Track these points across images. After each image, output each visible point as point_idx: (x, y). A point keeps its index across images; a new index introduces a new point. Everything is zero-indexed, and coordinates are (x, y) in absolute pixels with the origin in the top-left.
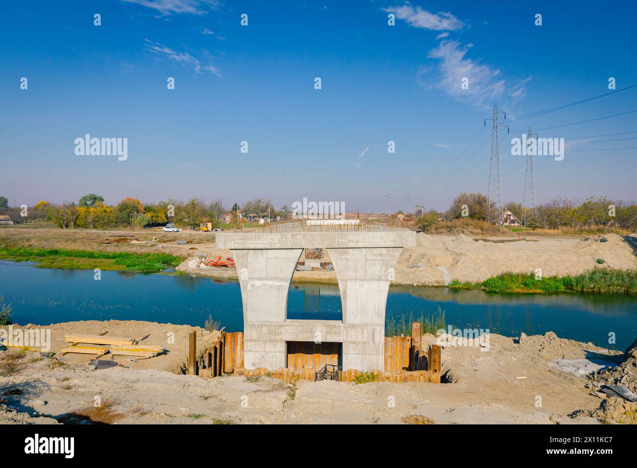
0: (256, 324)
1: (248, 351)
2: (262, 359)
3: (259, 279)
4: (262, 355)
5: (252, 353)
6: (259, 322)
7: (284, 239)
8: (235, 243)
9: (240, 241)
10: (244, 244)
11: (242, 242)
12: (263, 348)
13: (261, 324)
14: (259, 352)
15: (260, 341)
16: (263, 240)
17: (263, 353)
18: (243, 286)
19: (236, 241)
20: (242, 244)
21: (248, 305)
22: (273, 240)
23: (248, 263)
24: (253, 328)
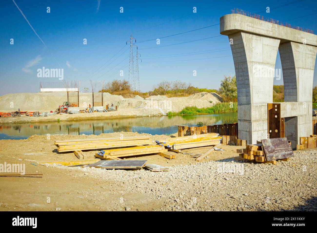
0: (258, 105)
1: (254, 131)
2: (262, 137)
3: (259, 63)
4: (262, 133)
5: (256, 132)
6: (260, 103)
7: (274, 29)
8: (247, 25)
9: (250, 24)
10: (253, 27)
11: (251, 25)
12: (262, 127)
13: (261, 105)
14: (260, 130)
15: (261, 121)
16: (263, 27)
17: (262, 132)
18: (250, 69)
19: (248, 23)
20: (251, 27)
21: (254, 87)
22: (269, 28)
23: (253, 48)
24: (257, 108)
